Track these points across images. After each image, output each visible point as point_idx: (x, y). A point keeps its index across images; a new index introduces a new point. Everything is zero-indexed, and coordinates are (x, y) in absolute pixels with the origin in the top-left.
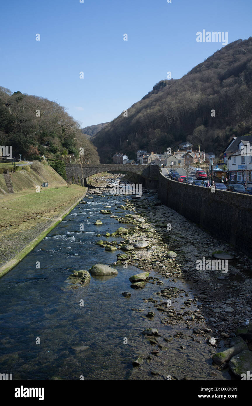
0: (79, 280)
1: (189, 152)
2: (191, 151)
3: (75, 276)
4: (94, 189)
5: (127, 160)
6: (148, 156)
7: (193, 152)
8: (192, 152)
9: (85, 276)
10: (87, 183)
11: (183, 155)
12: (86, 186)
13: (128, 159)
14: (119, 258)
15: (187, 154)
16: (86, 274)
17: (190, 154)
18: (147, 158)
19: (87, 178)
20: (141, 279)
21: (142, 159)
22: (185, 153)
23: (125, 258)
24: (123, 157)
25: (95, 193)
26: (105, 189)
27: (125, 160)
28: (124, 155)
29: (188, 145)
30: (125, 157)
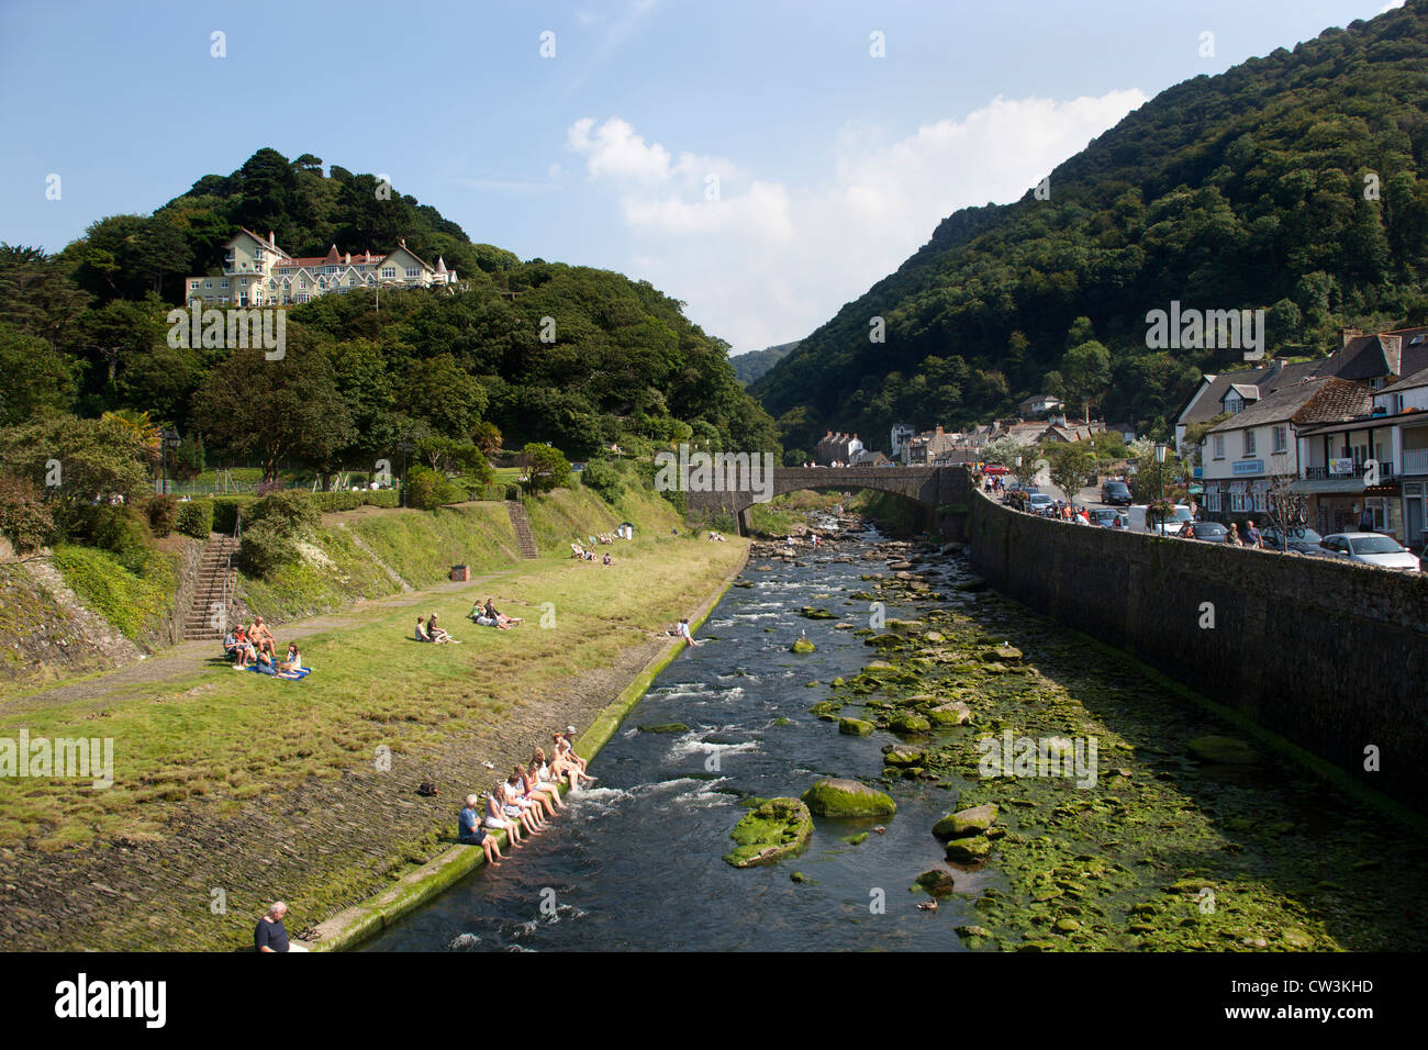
0: (778, 830)
1: (1057, 424)
2: (1063, 420)
3: (761, 816)
4: (769, 543)
5: (862, 453)
6: (927, 439)
7: (1069, 425)
8: (1066, 425)
9: (796, 815)
10: (748, 525)
11: (1037, 434)
12: (745, 533)
13: (864, 451)
14: (891, 757)
15: (1051, 431)
16: (798, 810)
17: (1059, 430)
18: (923, 447)
19: (748, 510)
20: (975, 828)
21: (909, 451)
22: (1044, 427)
23: (910, 757)
24: (850, 445)
25: (773, 556)
26: (802, 543)
27: (856, 452)
28: (851, 438)
29: (1048, 405)
30: (854, 445)
